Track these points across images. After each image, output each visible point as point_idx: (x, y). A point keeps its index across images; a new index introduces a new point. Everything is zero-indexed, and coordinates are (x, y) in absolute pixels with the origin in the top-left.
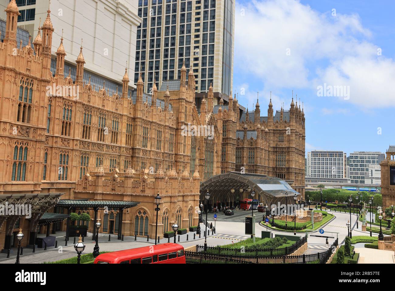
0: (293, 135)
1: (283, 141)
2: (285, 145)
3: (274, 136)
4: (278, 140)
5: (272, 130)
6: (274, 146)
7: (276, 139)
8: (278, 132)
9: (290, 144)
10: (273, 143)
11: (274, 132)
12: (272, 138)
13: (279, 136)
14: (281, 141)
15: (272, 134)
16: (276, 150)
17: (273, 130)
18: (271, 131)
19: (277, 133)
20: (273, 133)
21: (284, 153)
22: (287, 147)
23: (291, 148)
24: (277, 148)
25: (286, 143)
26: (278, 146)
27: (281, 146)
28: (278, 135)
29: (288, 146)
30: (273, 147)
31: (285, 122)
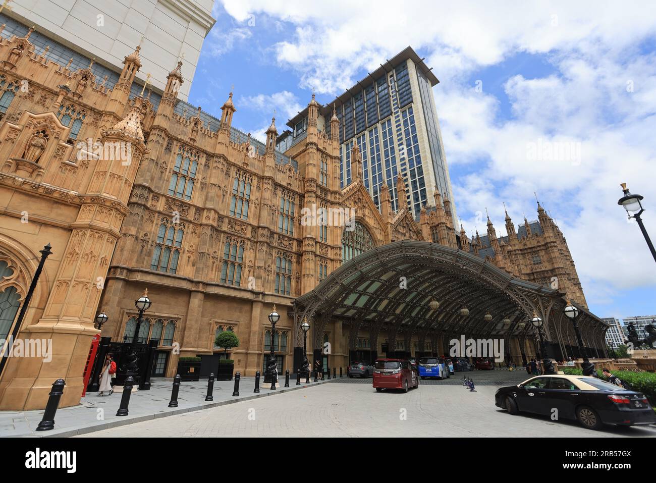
0: (555, 251)
1: (541, 263)
2: (546, 266)
3: (524, 258)
4: (532, 262)
5: (518, 250)
6: (529, 272)
7: (529, 262)
8: (529, 251)
9: (553, 264)
10: (525, 268)
11: (523, 252)
12: (521, 262)
13: (533, 257)
14: (537, 263)
15: (521, 256)
16: (532, 277)
17: (521, 250)
18: (517, 252)
19: (528, 253)
20: (522, 254)
21: (547, 278)
22: (550, 270)
23: (557, 270)
24: (533, 273)
25: (546, 264)
26: (534, 271)
27: (539, 270)
28: (530, 256)
29: (551, 268)
30: (527, 274)
31: (537, 236)
